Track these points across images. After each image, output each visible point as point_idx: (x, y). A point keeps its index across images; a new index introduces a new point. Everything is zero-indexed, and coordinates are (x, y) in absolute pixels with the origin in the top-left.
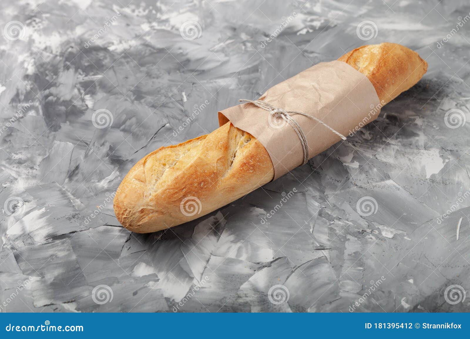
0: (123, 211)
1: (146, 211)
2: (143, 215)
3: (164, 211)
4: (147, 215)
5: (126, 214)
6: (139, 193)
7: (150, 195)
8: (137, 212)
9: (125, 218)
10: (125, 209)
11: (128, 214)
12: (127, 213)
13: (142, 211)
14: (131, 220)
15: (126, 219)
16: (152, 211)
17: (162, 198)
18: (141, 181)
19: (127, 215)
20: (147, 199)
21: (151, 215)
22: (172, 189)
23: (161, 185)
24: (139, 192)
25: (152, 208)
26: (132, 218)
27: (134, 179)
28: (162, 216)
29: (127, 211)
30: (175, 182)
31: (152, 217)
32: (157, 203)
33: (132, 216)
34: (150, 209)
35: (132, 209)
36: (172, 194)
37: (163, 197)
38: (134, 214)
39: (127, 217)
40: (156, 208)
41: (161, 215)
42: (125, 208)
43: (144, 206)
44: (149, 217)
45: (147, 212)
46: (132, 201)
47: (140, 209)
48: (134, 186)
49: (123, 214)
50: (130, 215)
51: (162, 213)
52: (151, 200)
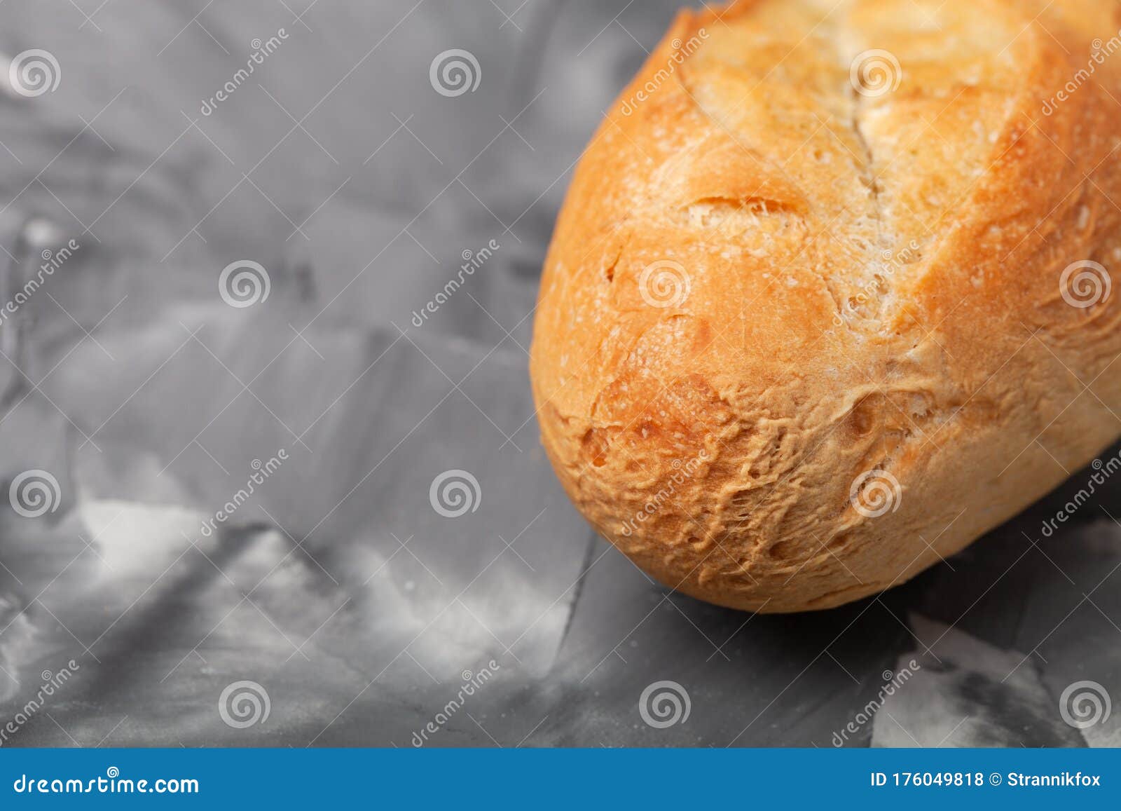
0: (713, 448)
1: (885, 410)
2: (870, 451)
3: (1000, 388)
4: (893, 446)
5: (746, 468)
6: (799, 291)
7: (882, 290)
8: (825, 430)
9: (739, 496)
10: (735, 427)
11: (764, 464)
12: (755, 454)
13: (859, 419)
14: (792, 500)
15: (750, 505)
16: (919, 407)
17: (972, 290)
18: (772, 207)
19: (754, 474)
20: (872, 323)
21: (918, 439)
22: (1019, 216)
23: (928, 205)
24: (792, 283)
25: (922, 382)
26: (796, 484)
27: (699, 212)
28: (988, 431)
29: (757, 442)
30: (1016, 166)
31: (928, 456)
32: (952, 334)
33: (791, 470)
34: (912, 393)
35: (791, 415)
36: (1033, 255)
37: (978, 282)
38: (809, 450)
39: (758, 489)
40: (946, 376)
41: (984, 423)
42: (732, 418)
43: (862, 377)
44: (907, 457)
45: (889, 421)
46: (775, 355)
47: (846, 408)
48: (731, 253)
49: (717, 472)
50: (781, 467)
51: (989, 408)
52: (904, 327)
